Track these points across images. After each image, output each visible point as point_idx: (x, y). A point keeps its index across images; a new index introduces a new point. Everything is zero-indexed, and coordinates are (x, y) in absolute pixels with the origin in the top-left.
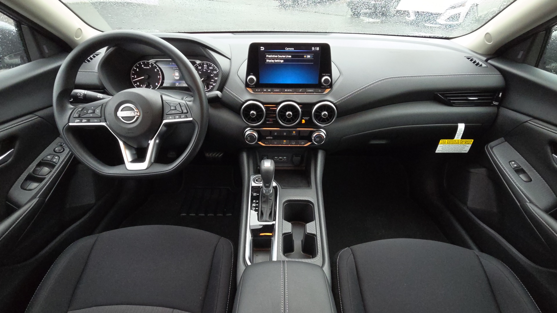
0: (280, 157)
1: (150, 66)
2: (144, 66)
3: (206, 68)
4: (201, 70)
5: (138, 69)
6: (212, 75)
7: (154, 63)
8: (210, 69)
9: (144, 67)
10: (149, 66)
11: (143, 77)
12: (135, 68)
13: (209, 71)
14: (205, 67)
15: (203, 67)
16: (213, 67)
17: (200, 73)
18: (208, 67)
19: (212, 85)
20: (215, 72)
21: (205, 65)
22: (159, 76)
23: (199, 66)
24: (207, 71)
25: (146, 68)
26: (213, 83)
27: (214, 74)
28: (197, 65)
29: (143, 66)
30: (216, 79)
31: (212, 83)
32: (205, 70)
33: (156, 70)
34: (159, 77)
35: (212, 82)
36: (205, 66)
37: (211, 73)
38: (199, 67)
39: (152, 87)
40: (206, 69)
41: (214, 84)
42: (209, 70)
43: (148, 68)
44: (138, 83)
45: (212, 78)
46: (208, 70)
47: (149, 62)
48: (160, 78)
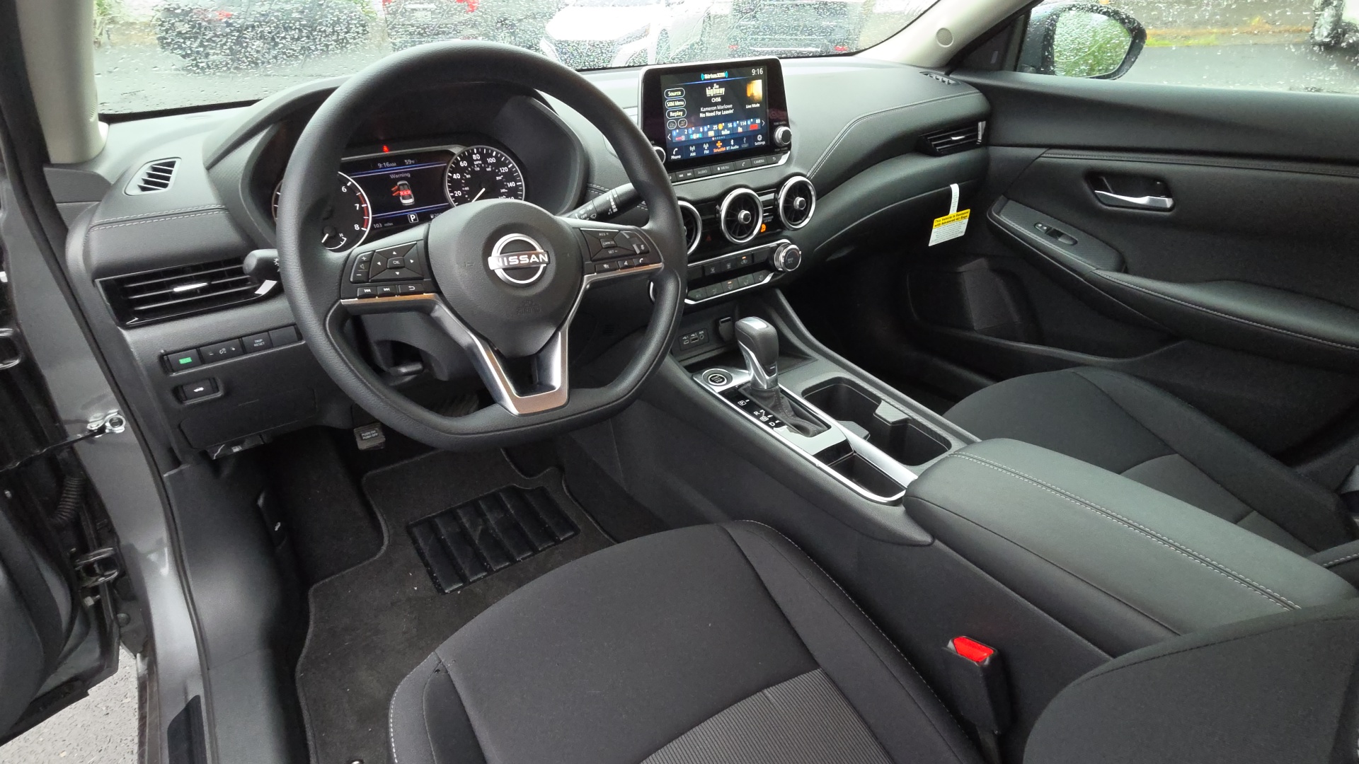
0: (693, 335)
3: (480, 162)
4: (470, 169)
6: (498, 178)
8: (490, 164)
13: (488, 169)
14: (477, 160)
15: (471, 162)
16: (496, 157)
17: (468, 176)
18: (484, 158)
20: (505, 170)
21: (475, 154)
22: (357, 205)
23: (462, 159)
24: (483, 169)
27: (503, 174)
28: (457, 159)
30: (512, 184)
32: (478, 169)
33: (344, 189)
34: (360, 207)
36: (474, 157)
37: (494, 174)
38: (461, 163)
39: (345, 239)
40: (481, 164)
42: (488, 167)
45: (501, 184)
46: (485, 168)
48: (364, 209)
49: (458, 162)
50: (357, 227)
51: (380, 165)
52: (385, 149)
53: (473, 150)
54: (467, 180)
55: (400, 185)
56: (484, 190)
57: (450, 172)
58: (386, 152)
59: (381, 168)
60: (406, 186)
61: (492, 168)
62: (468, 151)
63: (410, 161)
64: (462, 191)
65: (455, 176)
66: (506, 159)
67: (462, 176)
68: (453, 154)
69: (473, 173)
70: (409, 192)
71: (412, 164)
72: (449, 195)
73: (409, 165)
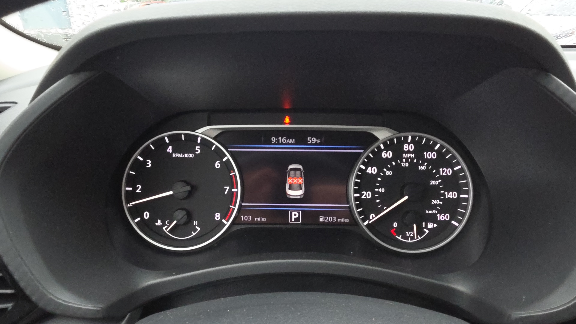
1: (197, 148)
2: (174, 151)
3: (412, 156)
4: (394, 163)
5: (149, 162)
6: (433, 183)
7: (215, 138)
8: (427, 160)
9: (174, 155)
10: (193, 151)
11: (171, 193)
12: (141, 159)
13: (421, 168)
14: (409, 152)
15: (398, 152)
16: (438, 152)
17: (388, 173)
18: (419, 150)
19: (433, 218)
20: (447, 172)
21: (409, 144)
22: (228, 188)
23: (387, 148)
24: (413, 166)
25: (180, 155)
26: (440, 212)
27: (441, 177)
28: (379, 147)
29: (170, 149)
30: (452, 195)
31: (435, 211)
32: (407, 165)
33: (218, 165)
34: (230, 190)
35: (435, 207)
36: (406, 147)
37: (429, 175)
38: (383, 153)
39: (199, 229)
40: (412, 159)
41: (441, 217)
42: (422, 164)
43: (191, 156)
44: (147, 215)
45: (435, 192)
46: (418, 164)
47: (197, 137)
48: (232, 195)
49: (380, 151)
50: (218, 216)
51: (274, 140)
52: (287, 120)
53: (406, 138)
54: (385, 177)
55: (291, 169)
56: (406, 198)
57: (364, 163)
58: (287, 124)
59: (275, 144)
60: (298, 173)
61: (427, 166)
62: (398, 139)
63: (314, 140)
64: (374, 193)
65: (369, 171)
66: (453, 157)
67: (380, 170)
68: (377, 139)
69: (397, 169)
70: (301, 181)
71: (316, 144)
72: (353, 195)
73: (311, 144)
